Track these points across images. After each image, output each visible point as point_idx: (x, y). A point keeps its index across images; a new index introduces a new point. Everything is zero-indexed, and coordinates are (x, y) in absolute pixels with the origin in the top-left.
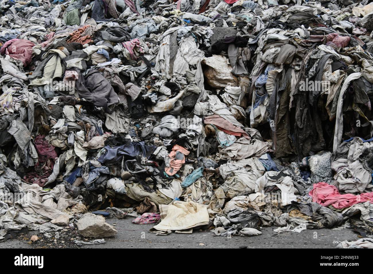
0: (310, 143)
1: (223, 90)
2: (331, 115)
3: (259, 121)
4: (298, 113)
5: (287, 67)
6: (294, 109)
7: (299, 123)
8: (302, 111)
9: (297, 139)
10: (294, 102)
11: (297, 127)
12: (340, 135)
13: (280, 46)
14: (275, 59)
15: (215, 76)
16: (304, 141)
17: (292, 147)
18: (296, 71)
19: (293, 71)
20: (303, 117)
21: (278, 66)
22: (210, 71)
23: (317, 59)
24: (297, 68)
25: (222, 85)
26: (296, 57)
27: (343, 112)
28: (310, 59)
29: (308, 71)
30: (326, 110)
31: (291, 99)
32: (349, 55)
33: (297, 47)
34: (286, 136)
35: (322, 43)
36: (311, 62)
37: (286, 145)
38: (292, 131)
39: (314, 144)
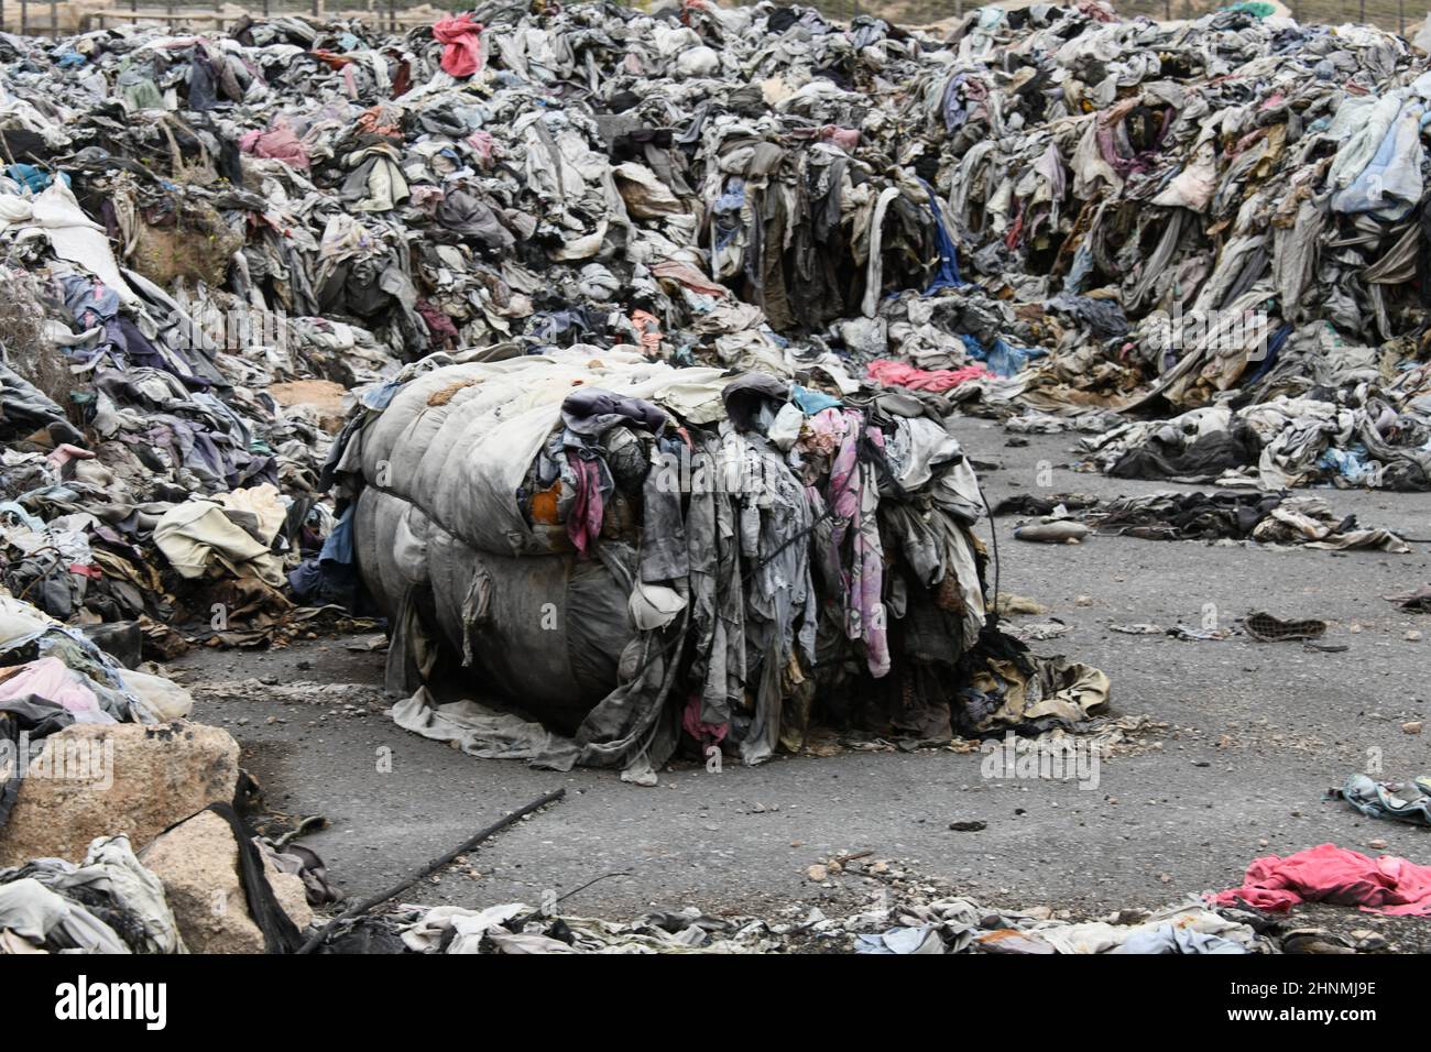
1: (663, 223)
2: (859, 259)
3: (729, 272)
4: (800, 256)
5: (773, 180)
6: (792, 251)
7: (803, 272)
8: (806, 253)
10: (793, 239)
11: (801, 279)
12: (878, 288)
13: (752, 145)
14: (748, 166)
15: (643, 198)
16: (811, 303)
18: (790, 186)
19: (783, 186)
20: (809, 263)
21: (756, 178)
22: (632, 188)
24: (790, 181)
25: (660, 213)
26: (784, 162)
27: (882, 251)
28: (809, 166)
29: (813, 185)
30: (848, 250)
31: (789, 234)
32: (867, 161)
33: (781, 146)
34: (784, 296)
35: (815, 141)
36: (814, 171)
37: (785, 311)
38: (789, 287)
39: (824, 308)
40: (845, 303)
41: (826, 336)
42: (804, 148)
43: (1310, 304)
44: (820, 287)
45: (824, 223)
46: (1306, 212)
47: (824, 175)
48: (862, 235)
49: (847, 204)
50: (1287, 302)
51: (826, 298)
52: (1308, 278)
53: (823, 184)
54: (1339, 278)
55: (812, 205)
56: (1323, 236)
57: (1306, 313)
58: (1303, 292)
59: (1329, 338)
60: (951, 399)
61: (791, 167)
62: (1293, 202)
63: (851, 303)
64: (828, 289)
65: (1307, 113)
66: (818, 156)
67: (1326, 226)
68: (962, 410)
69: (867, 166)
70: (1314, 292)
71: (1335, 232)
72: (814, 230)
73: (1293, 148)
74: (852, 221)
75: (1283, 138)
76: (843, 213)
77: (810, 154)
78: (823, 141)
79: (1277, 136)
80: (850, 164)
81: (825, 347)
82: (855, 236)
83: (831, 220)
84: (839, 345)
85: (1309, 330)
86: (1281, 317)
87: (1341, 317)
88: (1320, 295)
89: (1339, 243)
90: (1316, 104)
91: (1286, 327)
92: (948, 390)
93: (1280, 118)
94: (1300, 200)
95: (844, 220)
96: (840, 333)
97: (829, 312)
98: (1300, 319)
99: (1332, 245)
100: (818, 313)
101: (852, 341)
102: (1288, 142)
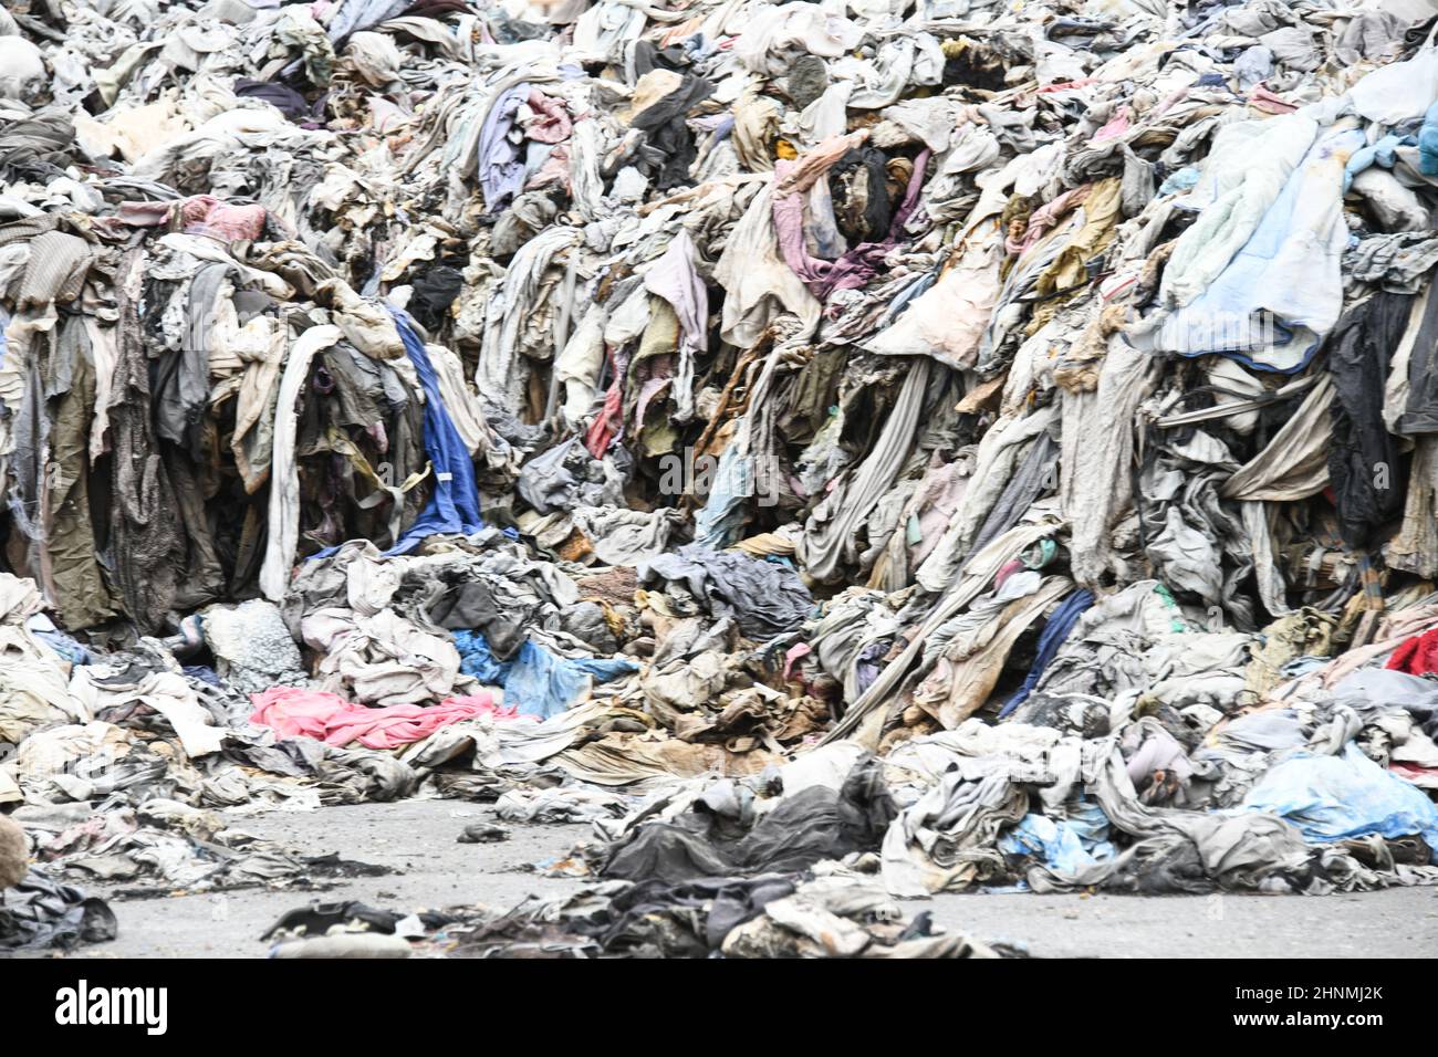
0: (170, 578)
2: (250, 476)
4: (125, 473)
5: (72, 313)
6: (108, 461)
7: (132, 507)
8: (138, 466)
9: (127, 564)
10: (111, 437)
11: (127, 521)
12: (292, 538)
16: (151, 572)
17: (111, 595)
18: (105, 325)
19: (91, 325)
20: (145, 487)
23: (179, 282)
24: (106, 313)
26: (94, 275)
27: (299, 459)
28: (149, 282)
29: (153, 324)
30: (229, 458)
31: (101, 424)
32: (276, 270)
33: (90, 242)
34: (91, 555)
35: (165, 229)
36: (157, 291)
37: (93, 587)
38: (103, 538)
39: (181, 582)
40: (228, 571)
41: (174, 640)
42: (143, 243)
43: (1127, 548)
44: (169, 538)
45: (175, 402)
46: (1120, 356)
47: (177, 299)
48: (255, 425)
49: (225, 360)
50: (1079, 544)
51: (184, 559)
52: (1123, 492)
53: (172, 319)
54: (1182, 489)
55: (153, 364)
56: (1148, 405)
57: (1121, 566)
58: (1113, 523)
59: (1160, 614)
60: (415, 764)
61: (109, 283)
62: (1096, 336)
63: (239, 573)
64: (190, 543)
65: (1169, 157)
66: (168, 260)
67: (1158, 384)
68: (436, 783)
69: (276, 283)
70: (1133, 523)
71: (1174, 395)
72: (156, 416)
73: (1129, 226)
74: (235, 395)
75: (1113, 206)
76: (215, 380)
77: (153, 256)
78: (184, 228)
79: (1099, 202)
80: (234, 277)
81: (169, 661)
82: (241, 428)
83: (191, 393)
84: (199, 658)
85: (1120, 600)
86: (1070, 576)
87: (1183, 572)
88: (1144, 528)
89: (1178, 417)
90: (1186, 137)
91: (1080, 596)
92: (409, 745)
93: (1112, 166)
94: (1110, 333)
95: (218, 394)
96: (202, 632)
97: (193, 591)
98: (1108, 578)
99: (1165, 422)
100: (166, 592)
101: (225, 648)
102: (1123, 215)
